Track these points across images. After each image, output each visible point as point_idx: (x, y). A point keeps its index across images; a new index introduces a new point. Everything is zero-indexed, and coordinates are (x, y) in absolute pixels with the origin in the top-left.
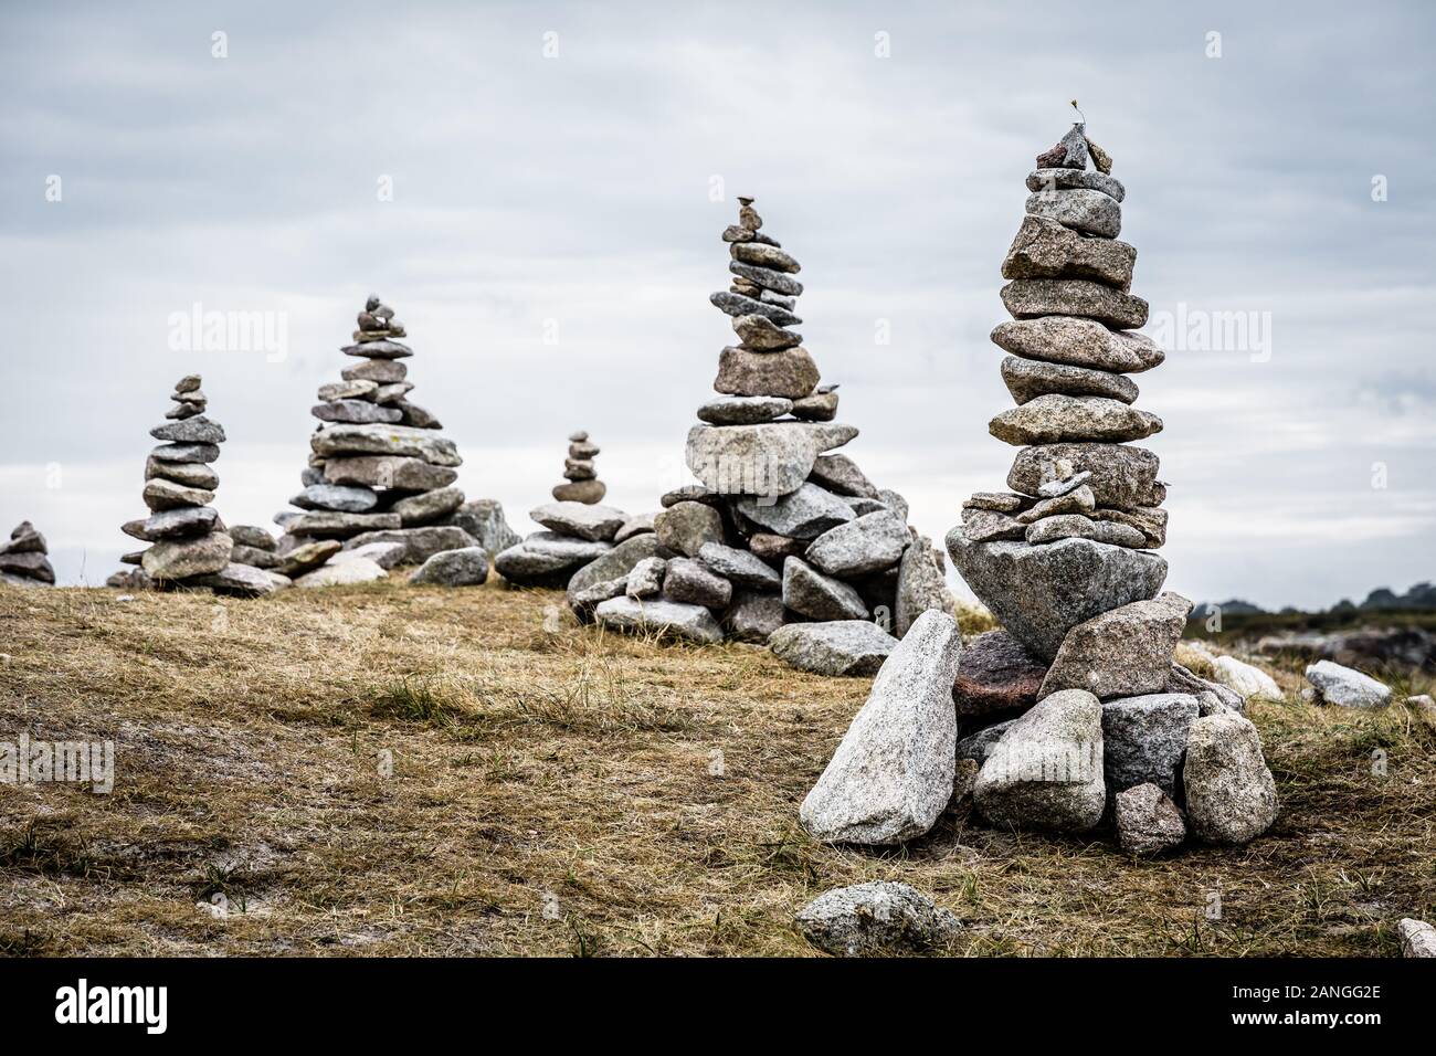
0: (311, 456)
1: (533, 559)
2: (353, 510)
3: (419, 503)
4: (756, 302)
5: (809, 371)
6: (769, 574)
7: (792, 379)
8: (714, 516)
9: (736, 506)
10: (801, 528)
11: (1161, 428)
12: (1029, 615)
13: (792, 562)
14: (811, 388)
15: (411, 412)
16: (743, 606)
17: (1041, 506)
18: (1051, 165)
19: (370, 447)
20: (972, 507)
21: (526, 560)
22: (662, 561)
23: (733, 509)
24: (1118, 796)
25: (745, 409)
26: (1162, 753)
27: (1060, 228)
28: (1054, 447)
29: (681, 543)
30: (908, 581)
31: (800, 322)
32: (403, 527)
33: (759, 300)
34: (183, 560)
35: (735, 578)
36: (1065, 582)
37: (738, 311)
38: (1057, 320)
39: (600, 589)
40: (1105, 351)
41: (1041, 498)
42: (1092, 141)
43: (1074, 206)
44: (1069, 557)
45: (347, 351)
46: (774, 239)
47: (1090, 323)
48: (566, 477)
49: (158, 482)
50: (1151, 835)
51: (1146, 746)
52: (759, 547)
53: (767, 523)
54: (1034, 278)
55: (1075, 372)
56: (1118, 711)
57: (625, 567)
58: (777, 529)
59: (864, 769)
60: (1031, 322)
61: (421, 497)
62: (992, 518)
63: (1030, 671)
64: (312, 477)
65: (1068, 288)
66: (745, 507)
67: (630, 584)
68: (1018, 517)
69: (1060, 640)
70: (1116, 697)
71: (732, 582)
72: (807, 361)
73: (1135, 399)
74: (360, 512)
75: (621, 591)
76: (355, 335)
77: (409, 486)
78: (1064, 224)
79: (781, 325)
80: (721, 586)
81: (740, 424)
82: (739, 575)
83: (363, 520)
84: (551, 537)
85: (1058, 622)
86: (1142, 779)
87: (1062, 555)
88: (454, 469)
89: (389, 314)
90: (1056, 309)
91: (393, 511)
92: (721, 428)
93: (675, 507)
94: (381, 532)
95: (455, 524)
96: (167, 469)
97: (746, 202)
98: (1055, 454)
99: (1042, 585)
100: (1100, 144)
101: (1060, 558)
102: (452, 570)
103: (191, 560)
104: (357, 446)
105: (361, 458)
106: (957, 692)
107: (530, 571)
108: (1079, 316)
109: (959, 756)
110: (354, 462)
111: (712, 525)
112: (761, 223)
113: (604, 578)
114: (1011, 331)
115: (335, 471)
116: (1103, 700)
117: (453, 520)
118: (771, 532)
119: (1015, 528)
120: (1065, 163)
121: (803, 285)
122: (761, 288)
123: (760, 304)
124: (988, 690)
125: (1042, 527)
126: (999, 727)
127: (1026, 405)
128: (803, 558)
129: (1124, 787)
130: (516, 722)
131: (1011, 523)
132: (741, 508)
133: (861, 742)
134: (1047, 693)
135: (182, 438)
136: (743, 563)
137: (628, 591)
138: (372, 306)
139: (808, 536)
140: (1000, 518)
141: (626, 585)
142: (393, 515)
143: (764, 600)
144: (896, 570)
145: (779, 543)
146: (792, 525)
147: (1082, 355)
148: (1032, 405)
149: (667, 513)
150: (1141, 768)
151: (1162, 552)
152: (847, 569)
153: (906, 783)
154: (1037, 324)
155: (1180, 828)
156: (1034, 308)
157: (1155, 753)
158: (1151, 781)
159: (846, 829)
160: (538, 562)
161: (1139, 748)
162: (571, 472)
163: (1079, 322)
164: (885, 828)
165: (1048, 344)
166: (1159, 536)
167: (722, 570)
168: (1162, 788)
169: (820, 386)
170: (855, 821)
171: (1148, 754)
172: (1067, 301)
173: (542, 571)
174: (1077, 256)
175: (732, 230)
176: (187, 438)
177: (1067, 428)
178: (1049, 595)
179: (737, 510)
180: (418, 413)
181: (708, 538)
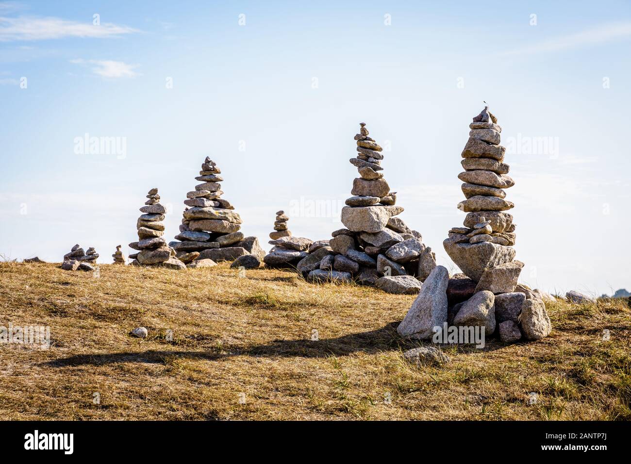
0: (183, 219)
1: (278, 258)
2: (201, 240)
3: (226, 238)
4: (366, 162)
5: (386, 187)
6: (372, 262)
7: (380, 190)
8: (352, 240)
9: (359, 236)
10: (384, 244)
11: (514, 207)
12: (471, 267)
13: (380, 256)
14: (387, 193)
15: (222, 202)
16: (363, 273)
17: (474, 232)
18: (477, 121)
19: (208, 216)
20: (452, 232)
21: (275, 258)
22: (333, 256)
23: (358, 238)
24: (500, 324)
25: (363, 201)
26: (514, 311)
27: (481, 141)
28: (479, 212)
29: (340, 250)
30: (423, 263)
31: (383, 169)
32: (220, 248)
33: (367, 161)
34: (153, 257)
35: (360, 262)
36: (482, 256)
37: (360, 165)
38: (480, 171)
39: (310, 267)
40: (495, 182)
41: (474, 229)
42: (491, 113)
43: (485, 135)
44: (484, 248)
45: (197, 178)
46: (373, 139)
47: (491, 172)
48: (275, 229)
49: (143, 228)
50: (510, 336)
51: (509, 309)
52: (368, 251)
53: (371, 243)
54: (472, 158)
55: (486, 189)
56: (500, 297)
57: (318, 259)
58: (375, 245)
59: (418, 316)
60: (471, 172)
61: (227, 236)
62: (458, 236)
63: (471, 286)
64: (184, 228)
65: (483, 161)
66: (363, 237)
67: (321, 264)
68: (467, 236)
69: (481, 275)
70: (500, 293)
71: (359, 263)
72: (385, 183)
73: (505, 197)
74: (204, 242)
75: (318, 267)
76: (201, 172)
77: (223, 232)
78: (482, 140)
79: (375, 170)
80: (355, 265)
81: (361, 206)
82: (362, 261)
83: (205, 245)
84: (285, 249)
85: (480, 269)
86: (507, 319)
87: (482, 247)
88: (240, 225)
89: (214, 164)
90: (480, 168)
91: (216, 241)
92: (354, 208)
93: (337, 237)
94: (212, 249)
95: (240, 246)
96: (146, 223)
97: (363, 125)
98: (479, 215)
99: (475, 257)
100: (493, 115)
101: (481, 248)
102: (247, 262)
103: (156, 257)
104: (202, 216)
105: (204, 221)
106: (448, 292)
107: (277, 262)
108: (487, 170)
109: (448, 312)
110: (201, 222)
111: (351, 243)
112: (368, 133)
113: (310, 263)
114: (465, 175)
115: (194, 225)
116: (495, 294)
117: (239, 244)
118: (372, 246)
119: (466, 239)
120: (482, 120)
121: (384, 156)
122: (369, 157)
123: (368, 163)
124: (458, 292)
125: (475, 238)
126: (461, 303)
127: (470, 199)
128: (385, 255)
129: (502, 322)
130: (300, 305)
131: (464, 238)
132: (361, 237)
133: (417, 307)
134: (476, 292)
135: (151, 212)
136: (362, 257)
137: (321, 267)
138: (207, 161)
139: (386, 247)
140: (461, 235)
141: (319, 265)
142: (217, 243)
143: (370, 270)
144: (418, 259)
145: (375, 250)
146: (380, 243)
147: (489, 184)
148: (471, 199)
149: (334, 239)
150: (507, 316)
151: (513, 247)
152: (401, 259)
153: (432, 320)
154: (473, 173)
155: (520, 334)
156: (473, 167)
157: (511, 311)
158: (510, 320)
159: (412, 335)
160: (280, 259)
161: (507, 309)
162: (277, 227)
163: (487, 172)
164: (425, 334)
165: (476, 179)
166: (513, 242)
167: (355, 259)
168: (514, 322)
169: (390, 192)
170: (415, 332)
171: (509, 311)
172: (483, 165)
173: (282, 262)
174: (486, 151)
175: (358, 135)
176: (154, 212)
177: (483, 207)
178: (477, 260)
179: (360, 238)
180: (225, 203)
181: (349, 248)
